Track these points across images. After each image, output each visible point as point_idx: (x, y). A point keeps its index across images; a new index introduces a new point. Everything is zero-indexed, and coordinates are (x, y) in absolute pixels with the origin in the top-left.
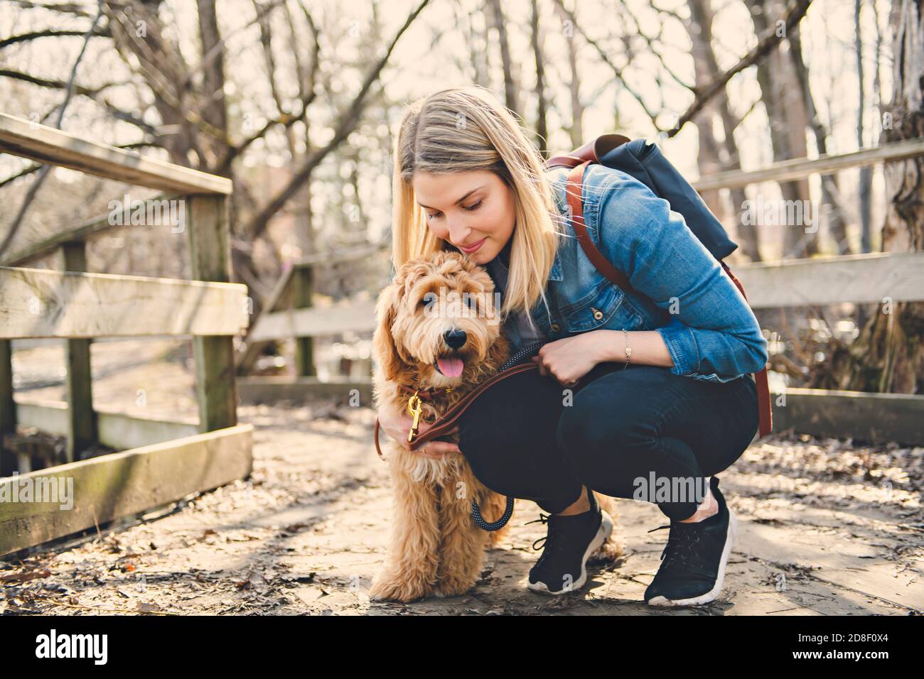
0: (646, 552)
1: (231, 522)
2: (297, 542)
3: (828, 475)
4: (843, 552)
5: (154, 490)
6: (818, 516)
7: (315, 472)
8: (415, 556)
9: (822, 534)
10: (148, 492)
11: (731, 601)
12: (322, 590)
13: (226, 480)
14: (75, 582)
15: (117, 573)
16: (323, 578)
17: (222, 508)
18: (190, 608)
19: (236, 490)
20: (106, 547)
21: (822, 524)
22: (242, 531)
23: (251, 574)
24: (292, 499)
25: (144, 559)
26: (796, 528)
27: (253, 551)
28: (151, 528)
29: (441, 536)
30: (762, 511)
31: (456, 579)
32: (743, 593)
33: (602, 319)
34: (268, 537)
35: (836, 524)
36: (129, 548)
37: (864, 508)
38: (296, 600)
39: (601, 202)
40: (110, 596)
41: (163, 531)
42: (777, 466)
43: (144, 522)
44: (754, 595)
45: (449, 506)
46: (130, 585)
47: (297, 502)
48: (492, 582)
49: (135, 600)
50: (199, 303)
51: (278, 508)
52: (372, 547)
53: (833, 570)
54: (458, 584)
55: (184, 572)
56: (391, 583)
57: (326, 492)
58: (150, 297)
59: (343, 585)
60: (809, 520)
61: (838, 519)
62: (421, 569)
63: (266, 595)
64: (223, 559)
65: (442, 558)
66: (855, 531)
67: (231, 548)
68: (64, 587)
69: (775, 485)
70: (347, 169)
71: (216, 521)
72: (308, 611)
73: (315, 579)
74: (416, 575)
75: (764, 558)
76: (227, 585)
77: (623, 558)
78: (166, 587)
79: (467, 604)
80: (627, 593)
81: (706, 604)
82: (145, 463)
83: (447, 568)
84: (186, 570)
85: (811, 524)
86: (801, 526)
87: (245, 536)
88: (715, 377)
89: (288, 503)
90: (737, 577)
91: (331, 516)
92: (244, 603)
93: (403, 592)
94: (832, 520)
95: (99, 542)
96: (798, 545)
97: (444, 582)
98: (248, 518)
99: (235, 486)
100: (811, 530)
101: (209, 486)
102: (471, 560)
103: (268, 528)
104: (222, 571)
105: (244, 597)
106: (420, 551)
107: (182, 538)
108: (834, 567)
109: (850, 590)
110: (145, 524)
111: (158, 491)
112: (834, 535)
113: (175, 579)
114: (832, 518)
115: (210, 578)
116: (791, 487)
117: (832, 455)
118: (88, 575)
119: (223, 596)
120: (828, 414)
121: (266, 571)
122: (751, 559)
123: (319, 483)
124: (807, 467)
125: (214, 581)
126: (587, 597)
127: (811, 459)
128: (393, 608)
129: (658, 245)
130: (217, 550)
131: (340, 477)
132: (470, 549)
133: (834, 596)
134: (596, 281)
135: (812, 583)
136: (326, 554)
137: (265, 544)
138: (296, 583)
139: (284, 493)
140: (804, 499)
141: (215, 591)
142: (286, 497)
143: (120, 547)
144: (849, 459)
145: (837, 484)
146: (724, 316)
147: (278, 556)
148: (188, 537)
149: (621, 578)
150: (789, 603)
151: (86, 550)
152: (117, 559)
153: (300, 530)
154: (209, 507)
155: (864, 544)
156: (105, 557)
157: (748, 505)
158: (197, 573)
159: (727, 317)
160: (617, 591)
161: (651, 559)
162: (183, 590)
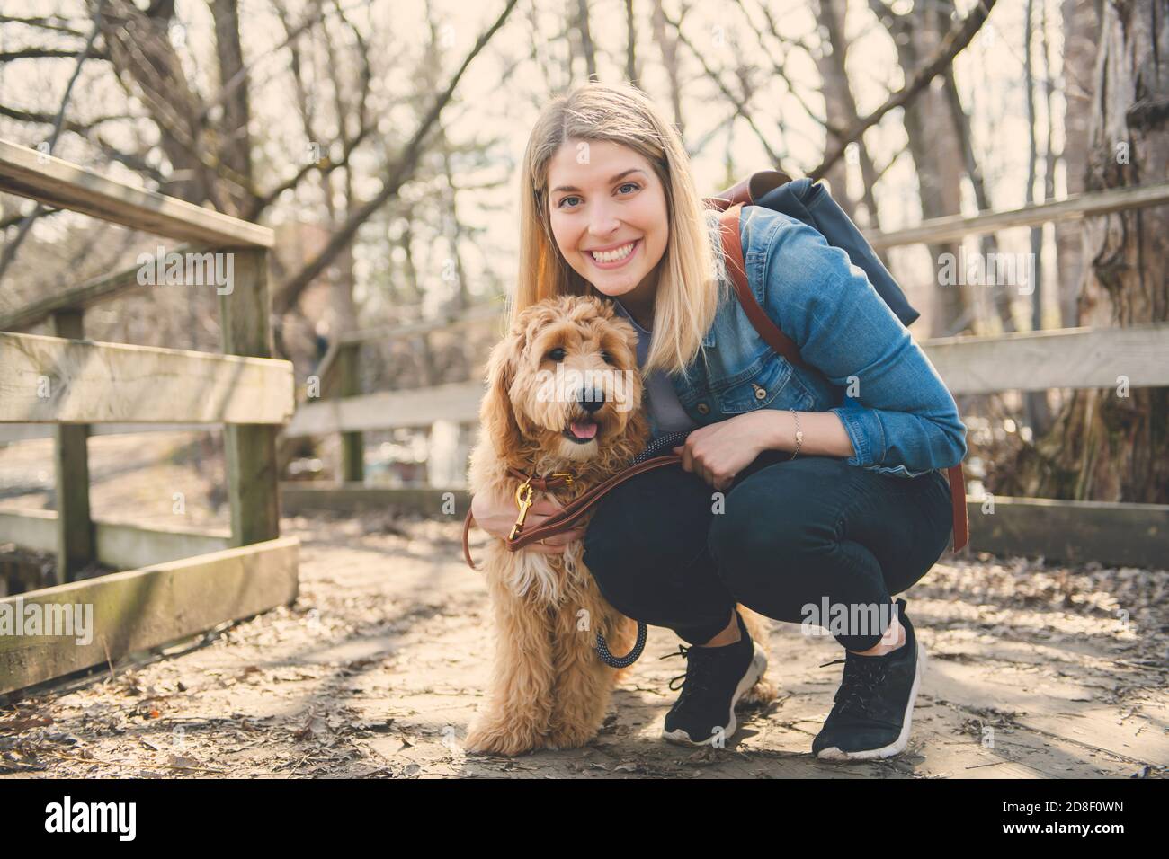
0: (806, 694)
1: (276, 657)
2: (365, 681)
3: (1018, 601)
4: (1051, 694)
5: (179, 618)
6: (1014, 651)
7: (376, 597)
8: (523, 700)
9: (1021, 672)
10: (170, 620)
11: (920, 754)
12: (403, 740)
13: (266, 606)
14: (85, 730)
15: (139, 719)
16: (402, 725)
17: (263, 640)
18: (236, 763)
19: (278, 619)
20: (120, 688)
21: (1019, 659)
22: (293, 668)
23: (312, 721)
24: (350, 629)
25: (172, 703)
26: (988, 665)
27: (310, 693)
28: (175, 665)
29: (555, 673)
30: (944, 644)
31: (573, 728)
32: (934, 744)
33: (765, 399)
34: (326, 676)
35: (1038, 659)
36: (151, 690)
37: (1069, 640)
38: (371, 753)
39: (769, 250)
40: (132, 749)
41: (191, 668)
42: (953, 590)
43: (166, 658)
44: (947, 747)
45: (566, 636)
46: (158, 735)
47: (357, 633)
48: (617, 731)
49: (165, 753)
50: (234, 383)
51: (334, 641)
52: (460, 687)
53: (1042, 716)
54: (575, 734)
55: (225, 718)
56: (493, 731)
57: (392, 622)
58: (175, 375)
59: (429, 734)
60: (1003, 655)
61: (1040, 654)
62: (530, 715)
63: (333, 747)
64: (273, 702)
65: (556, 701)
66: (1062, 668)
67: (281, 689)
68: (73, 737)
69: (955, 613)
70: (397, 229)
71: (258, 656)
72: (388, 767)
73: (393, 727)
74: (524, 723)
75: (953, 701)
76: (281, 734)
77: (778, 701)
78: (204, 738)
79: (589, 757)
80: (788, 744)
81: (889, 757)
82: (167, 582)
83: (561, 713)
84: (227, 716)
85: (1007, 660)
86: (994, 662)
87: (297, 675)
88: (903, 470)
89: (345, 634)
90: (923, 725)
91: (402, 650)
92: (305, 756)
93: (506, 744)
94: (1031, 656)
95: (111, 682)
96: (994, 685)
97: (557, 732)
98: (299, 652)
99: (278, 614)
100: (1007, 667)
101: (245, 613)
102: (592, 704)
103: (326, 665)
104: (273, 717)
105: (304, 749)
106: (528, 693)
107: (216, 677)
108: (1042, 712)
109: (1066, 740)
110: (168, 660)
111: (183, 619)
112: (1036, 673)
113: (214, 727)
114: (1031, 652)
115: (259, 726)
116: (975, 615)
117: (1019, 578)
118: (101, 722)
119: (277, 748)
120: (1013, 527)
121: (330, 717)
122: (937, 703)
123: (382, 611)
124: (991, 592)
125: (264, 729)
126: (739, 749)
127: (995, 582)
128: (495, 763)
129: (840, 305)
130: (263, 691)
131: (408, 603)
132: (590, 690)
133: (1048, 748)
134: (760, 349)
135: (1018, 732)
136: (402, 697)
137: (323, 685)
138: (370, 732)
139: (339, 623)
140: (994, 630)
141: (266, 742)
142: (344, 628)
143: (139, 688)
144: (1041, 582)
145: (1031, 611)
146: (918, 394)
147: (341, 698)
148: (224, 677)
149: (778, 725)
150: (992, 756)
151: (96, 692)
152: (136, 702)
153: (366, 667)
154: (246, 639)
155: (1075, 685)
156: (121, 700)
157: (925, 637)
158: (241, 720)
159: (921, 395)
160: (776, 741)
161: (812, 702)
162: (225, 740)
